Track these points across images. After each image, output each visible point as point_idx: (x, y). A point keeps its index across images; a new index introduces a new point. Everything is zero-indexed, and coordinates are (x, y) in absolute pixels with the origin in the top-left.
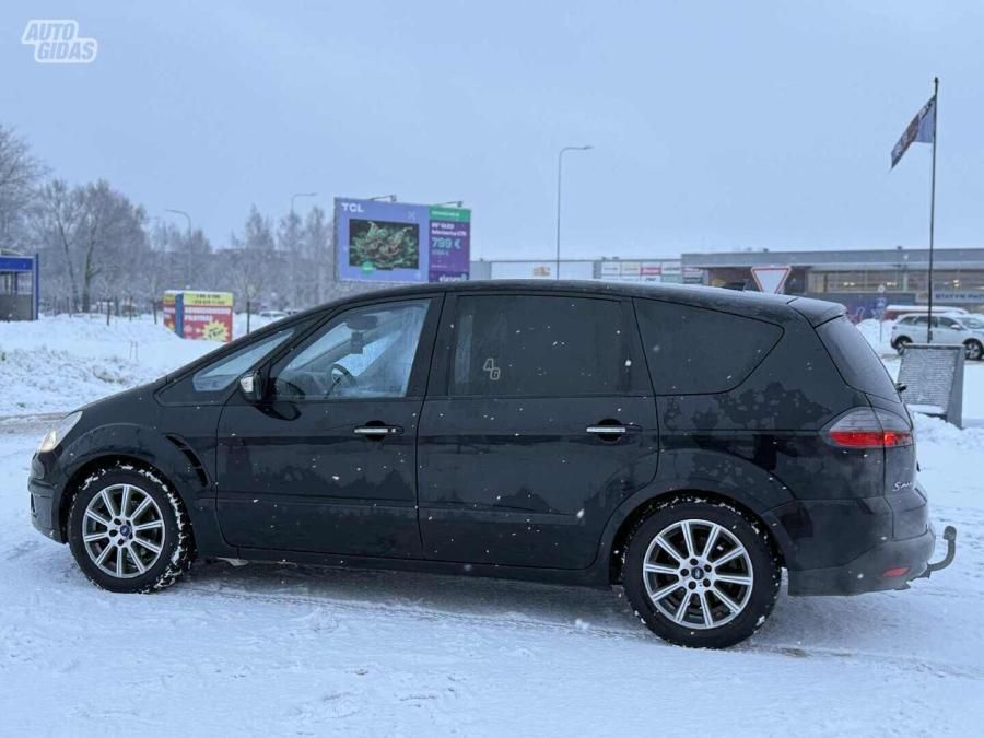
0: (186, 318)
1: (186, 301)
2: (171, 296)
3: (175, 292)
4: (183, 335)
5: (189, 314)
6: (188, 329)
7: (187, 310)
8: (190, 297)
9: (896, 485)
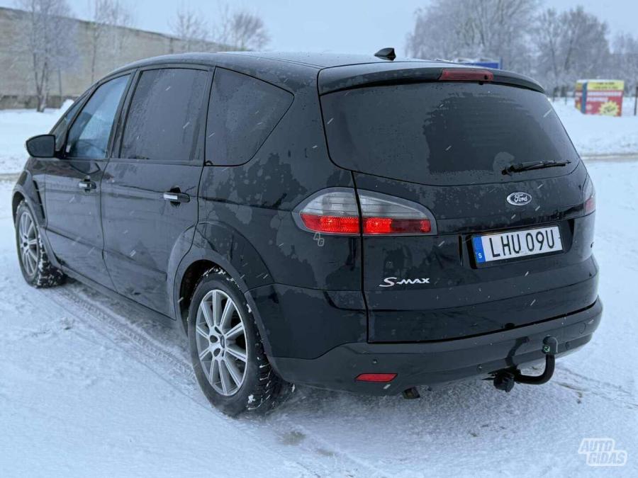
0: (588, 99)
1: (589, 87)
2: (579, 84)
3: (584, 81)
4: (584, 111)
5: (590, 97)
6: (589, 107)
7: (589, 94)
8: (592, 84)
9: (386, 280)
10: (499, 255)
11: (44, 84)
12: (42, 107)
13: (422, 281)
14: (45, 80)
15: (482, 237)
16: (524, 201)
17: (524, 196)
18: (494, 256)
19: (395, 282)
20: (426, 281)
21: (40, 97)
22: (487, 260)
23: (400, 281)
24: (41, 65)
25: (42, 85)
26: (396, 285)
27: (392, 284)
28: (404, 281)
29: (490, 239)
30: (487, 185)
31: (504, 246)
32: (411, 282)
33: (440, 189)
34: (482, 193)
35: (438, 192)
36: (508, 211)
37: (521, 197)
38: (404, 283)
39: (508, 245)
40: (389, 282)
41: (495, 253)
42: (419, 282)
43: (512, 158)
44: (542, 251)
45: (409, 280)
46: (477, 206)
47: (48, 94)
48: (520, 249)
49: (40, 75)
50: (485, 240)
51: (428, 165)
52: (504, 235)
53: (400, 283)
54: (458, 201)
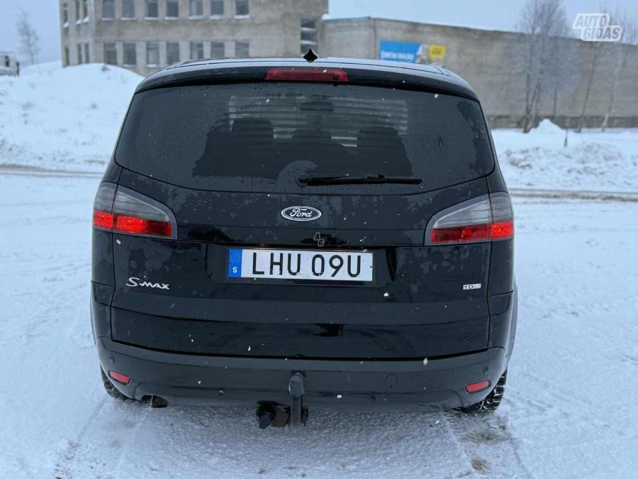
9: (130, 280)
10: (263, 273)
11: (534, 104)
12: (529, 126)
13: (162, 286)
14: (535, 101)
15: (244, 251)
16: (304, 217)
17: (308, 211)
18: (255, 272)
19: (138, 283)
20: (165, 287)
21: (529, 117)
22: (242, 276)
23: (142, 283)
24: (533, 86)
25: (532, 106)
26: (139, 286)
27: (136, 284)
28: (145, 283)
29: (255, 255)
30: (257, 194)
31: (273, 263)
32: (151, 285)
33: (195, 194)
34: (246, 202)
35: (192, 195)
36: (277, 225)
37: (302, 211)
38: (145, 285)
39: (280, 264)
40: (134, 282)
41: (257, 270)
42: (159, 286)
43: (314, 166)
44: (336, 278)
45: (150, 284)
46: (233, 215)
47: (536, 114)
48: (298, 270)
49: (531, 96)
50: (247, 254)
51: (194, 167)
52: (277, 253)
53: (143, 285)
54: (210, 208)
